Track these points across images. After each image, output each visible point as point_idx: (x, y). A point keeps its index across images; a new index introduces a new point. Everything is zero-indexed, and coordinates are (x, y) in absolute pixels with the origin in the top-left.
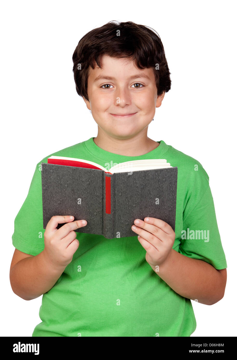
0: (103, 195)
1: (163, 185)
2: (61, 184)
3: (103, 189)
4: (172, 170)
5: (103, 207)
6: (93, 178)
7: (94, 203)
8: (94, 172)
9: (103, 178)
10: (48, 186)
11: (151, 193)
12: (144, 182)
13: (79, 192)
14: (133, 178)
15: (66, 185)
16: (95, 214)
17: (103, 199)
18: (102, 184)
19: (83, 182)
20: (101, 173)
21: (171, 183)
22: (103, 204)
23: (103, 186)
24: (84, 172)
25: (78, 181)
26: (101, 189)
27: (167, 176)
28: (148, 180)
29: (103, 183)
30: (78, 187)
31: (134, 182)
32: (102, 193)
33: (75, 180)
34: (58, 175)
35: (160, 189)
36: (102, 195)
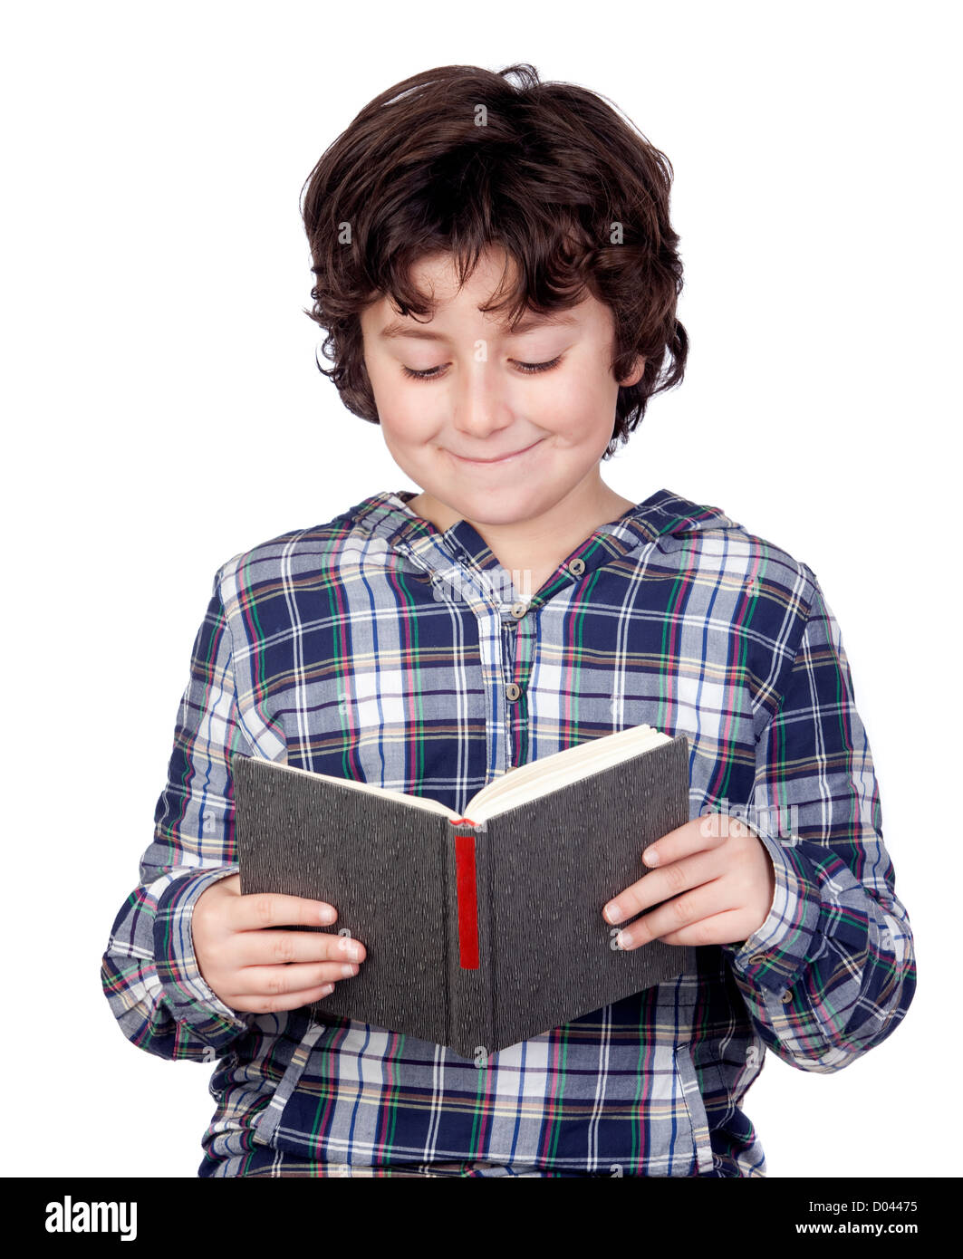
0: (445, 904)
1: (645, 814)
2: (302, 843)
3: (444, 882)
4: (672, 751)
5: (446, 946)
6: (410, 840)
7: (416, 928)
8: (412, 816)
9: (444, 844)
10: (258, 843)
11: (610, 854)
12: (585, 823)
13: (362, 882)
14: (547, 818)
15: (319, 850)
16: (421, 967)
17: (445, 917)
18: (439, 866)
19: (375, 845)
20: (437, 824)
21: (669, 799)
22: (445, 936)
23: (444, 873)
24: (380, 811)
25: (359, 843)
26: (439, 884)
27: (658, 775)
28: (596, 811)
29: (444, 862)
30: (358, 864)
31: (550, 832)
32: (440, 895)
33: (348, 837)
34: (291, 810)
35: (635, 834)
36: (440, 903)
